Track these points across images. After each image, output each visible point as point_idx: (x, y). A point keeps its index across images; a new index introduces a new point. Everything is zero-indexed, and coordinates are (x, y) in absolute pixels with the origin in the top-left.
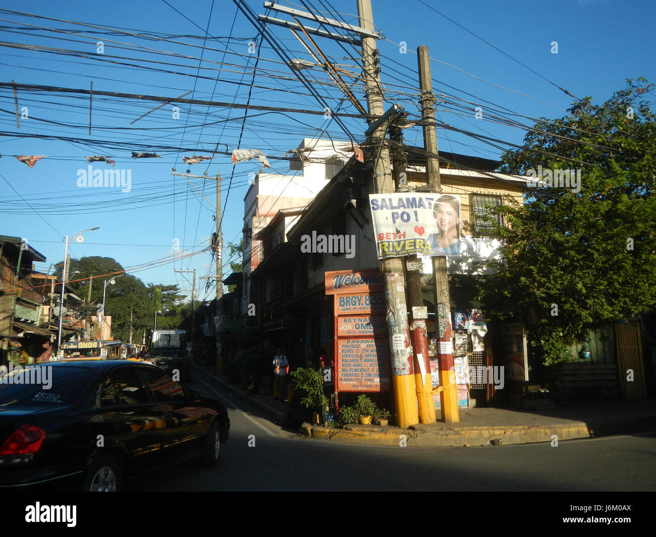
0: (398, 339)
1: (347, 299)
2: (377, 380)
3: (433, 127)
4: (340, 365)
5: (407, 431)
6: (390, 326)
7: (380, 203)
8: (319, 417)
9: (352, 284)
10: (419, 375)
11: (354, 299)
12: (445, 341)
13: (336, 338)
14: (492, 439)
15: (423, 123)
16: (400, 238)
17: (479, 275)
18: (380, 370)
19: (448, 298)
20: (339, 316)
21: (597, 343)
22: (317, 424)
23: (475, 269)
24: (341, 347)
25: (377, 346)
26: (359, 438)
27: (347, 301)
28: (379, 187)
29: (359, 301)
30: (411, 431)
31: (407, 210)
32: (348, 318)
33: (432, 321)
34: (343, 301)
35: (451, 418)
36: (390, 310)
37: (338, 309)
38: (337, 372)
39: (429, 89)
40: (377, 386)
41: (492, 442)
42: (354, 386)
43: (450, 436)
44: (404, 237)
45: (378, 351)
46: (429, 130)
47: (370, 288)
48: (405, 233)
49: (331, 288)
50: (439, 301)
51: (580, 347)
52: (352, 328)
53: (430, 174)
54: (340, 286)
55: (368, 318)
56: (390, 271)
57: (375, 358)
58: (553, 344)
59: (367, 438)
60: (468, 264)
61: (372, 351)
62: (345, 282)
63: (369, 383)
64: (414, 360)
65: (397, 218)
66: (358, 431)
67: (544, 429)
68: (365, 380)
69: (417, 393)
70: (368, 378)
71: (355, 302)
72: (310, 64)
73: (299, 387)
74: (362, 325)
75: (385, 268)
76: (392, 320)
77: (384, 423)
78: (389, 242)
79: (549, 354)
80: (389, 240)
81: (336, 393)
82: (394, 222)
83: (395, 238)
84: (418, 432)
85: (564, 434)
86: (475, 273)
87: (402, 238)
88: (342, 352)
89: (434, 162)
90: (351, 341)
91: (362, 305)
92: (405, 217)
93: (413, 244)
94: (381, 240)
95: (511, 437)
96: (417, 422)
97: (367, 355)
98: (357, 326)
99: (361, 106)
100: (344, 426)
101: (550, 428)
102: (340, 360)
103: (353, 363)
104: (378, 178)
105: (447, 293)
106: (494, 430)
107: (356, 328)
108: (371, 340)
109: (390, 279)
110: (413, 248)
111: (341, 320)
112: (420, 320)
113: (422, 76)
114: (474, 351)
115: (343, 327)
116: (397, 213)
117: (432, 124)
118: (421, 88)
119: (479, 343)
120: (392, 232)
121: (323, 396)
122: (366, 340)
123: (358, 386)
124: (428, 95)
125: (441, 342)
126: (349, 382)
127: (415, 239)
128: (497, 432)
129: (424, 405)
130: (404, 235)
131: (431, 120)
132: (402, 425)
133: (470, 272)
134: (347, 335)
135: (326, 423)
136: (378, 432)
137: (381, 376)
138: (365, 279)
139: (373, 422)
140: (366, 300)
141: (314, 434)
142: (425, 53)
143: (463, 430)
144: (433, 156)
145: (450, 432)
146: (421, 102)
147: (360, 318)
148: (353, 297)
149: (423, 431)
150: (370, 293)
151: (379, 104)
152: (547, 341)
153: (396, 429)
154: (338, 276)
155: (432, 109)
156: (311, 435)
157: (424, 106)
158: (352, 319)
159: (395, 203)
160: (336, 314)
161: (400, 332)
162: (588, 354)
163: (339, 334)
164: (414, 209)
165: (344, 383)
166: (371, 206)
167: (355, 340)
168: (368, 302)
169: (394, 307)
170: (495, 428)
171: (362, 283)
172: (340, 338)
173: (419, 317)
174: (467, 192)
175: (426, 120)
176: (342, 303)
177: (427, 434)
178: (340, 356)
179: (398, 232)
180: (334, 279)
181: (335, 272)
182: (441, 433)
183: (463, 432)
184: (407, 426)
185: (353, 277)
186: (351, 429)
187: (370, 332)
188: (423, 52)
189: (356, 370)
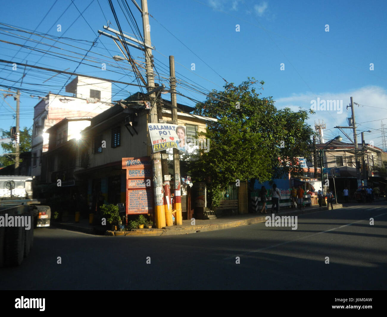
0: (159, 189)
1: (133, 171)
2: (147, 208)
3: (175, 94)
4: (129, 202)
5: (162, 230)
6: (155, 184)
7: (153, 127)
8: (117, 227)
9: (136, 164)
10: (167, 205)
11: (136, 171)
12: (178, 190)
13: (127, 189)
14: (197, 230)
15: (171, 91)
16: (164, 142)
17: (187, 161)
18: (148, 204)
19: (179, 171)
20: (129, 179)
21: (231, 191)
22: (116, 230)
23: (186, 158)
24: (129, 194)
25: (147, 193)
26: (140, 234)
27: (133, 172)
28: (152, 120)
29: (139, 172)
30: (164, 230)
31: (165, 130)
32: (133, 180)
33: (173, 181)
34: (131, 172)
35: (179, 223)
36: (155, 177)
37: (128, 176)
38: (127, 205)
39: (174, 76)
40: (147, 211)
41: (197, 232)
42: (136, 211)
43: (180, 230)
44: (166, 141)
45: (147, 195)
46: (174, 95)
47: (144, 166)
48: (165, 139)
49: (125, 166)
50: (176, 173)
51: (225, 192)
52: (135, 185)
53: (173, 116)
54: (130, 165)
55: (143, 180)
56: (156, 159)
57: (146, 198)
58: (217, 191)
59: (144, 234)
60: (183, 156)
61: (145, 195)
62: (132, 163)
63: (143, 210)
64: (165, 199)
65: (162, 133)
66: (139, 231)
67: (216, 225)
68: (141, 208)
69: (165, 213)
70: (142, 207)
71: (137, 173)
72: (123, 58)
73: (105, 213)
74: (140, 183)
75: (153, 157)
76: (156, 181)
77: (150, 227)
78: (158, 144)
79: (215, 195)
80: (158, 143)
81: (127, 215)
82: (160, 135)
83: (161, 142)
84: (167, 229)
85: (223, 227)
86: (186, 160)
87: (165, 142)
88: (130, 196)
89: (175, 110)
90: (135, 190)
91: (141, 174)
92: (165, 133)
93: (170, 144)
94: (154, 143)
95: (204, 229)
96: (165, 226)
97: (142, 197)
98: (138, 184)
99: (145, 81)
100: (132, 230)
101: (218, 225)
102: (129, 200)
103: (135, 201)
104: (152, 116)
105: (179, 169)
106: (198, 227)
107: (137, 185)
108: (144, 190)
109: (156, 162)
110: (170, 146)
111: (130, 181)
112: (168, 181)
113: (171, 70)
114: (183, 195)
115: (131, 184)
116: (161, 131)
117: (175, 93)
118: (170, 75)
119: (185, 191)
120: (159, 139)
121: (119, 217)
122: (142, 190)
123: (137, 211)
124: (174, 80)
125: (176, 191)
126: (133, 210)
127: (171, 142)
128: (199, 228)
129: (168, 218)
130: (165, 140)
131: (175, 91)
132: (159, 227)
133: (184, 159)
134: (133, 188)
135: (121, 229)
136: (149, 231)
137: (149, 206)
138: (142, 162)
139: (145, 227)
140: (142, 172)
141: (116, 234)
142: (173, 59)
143: (185, 227)
144: (175, 108)
145: (181, 228)
146: (171, 82)
147: (139, 180)
148: (136, 170)
149: (169, 229)
150: (144, 169)
151: (153, 81)
152: (215, 190)
153: (156, 229)
154: (129, 160)
155: (175, 86)
156: (114, 235)
157: (172, 84)
158: (135, 180)
159: (160, 127)
160: (127, 178)
161: (159, 187)
162: (228, 195)
163: (129, 188)
164: (168, 130)
165: (131, 210)
166: (149, 128)
167: (137, 190)
168: (143, 173)
169: (157, 175)
170: (198, 226)
171: (140, 164)
172: (129, 189)
173: (167, 180)
174: (184, 123)
175: (172, 91)
176: (130, 173)
177: (171, 230)
178: (129, 198)
179: (163, 139)
180: (127, 161)
181: (127, 158)
182: (177, 229)
183: (185, 228)
184: (161, 228)
185: (136, 161)
186: (136, 231)
187: (144, 186)
188: (172, 58)
189: (137, 204)
